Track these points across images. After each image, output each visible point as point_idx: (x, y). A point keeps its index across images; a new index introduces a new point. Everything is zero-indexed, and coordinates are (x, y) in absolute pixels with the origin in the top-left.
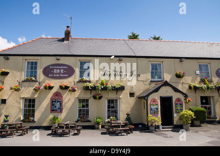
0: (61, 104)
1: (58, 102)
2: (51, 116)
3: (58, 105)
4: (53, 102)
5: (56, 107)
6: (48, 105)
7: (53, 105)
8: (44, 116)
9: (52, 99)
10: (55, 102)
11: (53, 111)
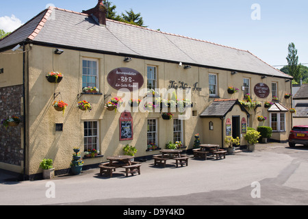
0: (131, 128)
1: (128, 125)
2: (121, 146)
3: (127, 128)
4: (122, 125)
5: (125, 132)
6: (116, 130)
7: (123, 129)
8: (112, 146)
9: (120, 121)
10: (124, 125)
11: (122, 138)
